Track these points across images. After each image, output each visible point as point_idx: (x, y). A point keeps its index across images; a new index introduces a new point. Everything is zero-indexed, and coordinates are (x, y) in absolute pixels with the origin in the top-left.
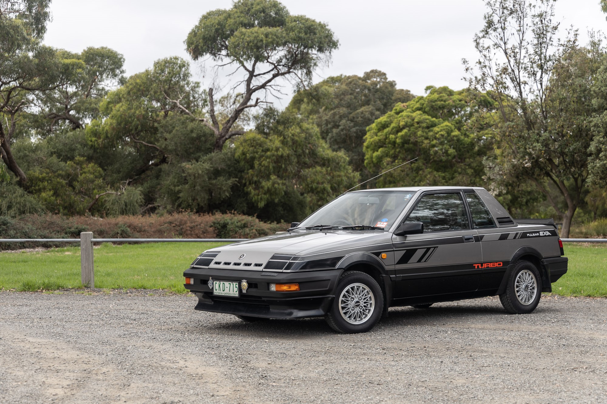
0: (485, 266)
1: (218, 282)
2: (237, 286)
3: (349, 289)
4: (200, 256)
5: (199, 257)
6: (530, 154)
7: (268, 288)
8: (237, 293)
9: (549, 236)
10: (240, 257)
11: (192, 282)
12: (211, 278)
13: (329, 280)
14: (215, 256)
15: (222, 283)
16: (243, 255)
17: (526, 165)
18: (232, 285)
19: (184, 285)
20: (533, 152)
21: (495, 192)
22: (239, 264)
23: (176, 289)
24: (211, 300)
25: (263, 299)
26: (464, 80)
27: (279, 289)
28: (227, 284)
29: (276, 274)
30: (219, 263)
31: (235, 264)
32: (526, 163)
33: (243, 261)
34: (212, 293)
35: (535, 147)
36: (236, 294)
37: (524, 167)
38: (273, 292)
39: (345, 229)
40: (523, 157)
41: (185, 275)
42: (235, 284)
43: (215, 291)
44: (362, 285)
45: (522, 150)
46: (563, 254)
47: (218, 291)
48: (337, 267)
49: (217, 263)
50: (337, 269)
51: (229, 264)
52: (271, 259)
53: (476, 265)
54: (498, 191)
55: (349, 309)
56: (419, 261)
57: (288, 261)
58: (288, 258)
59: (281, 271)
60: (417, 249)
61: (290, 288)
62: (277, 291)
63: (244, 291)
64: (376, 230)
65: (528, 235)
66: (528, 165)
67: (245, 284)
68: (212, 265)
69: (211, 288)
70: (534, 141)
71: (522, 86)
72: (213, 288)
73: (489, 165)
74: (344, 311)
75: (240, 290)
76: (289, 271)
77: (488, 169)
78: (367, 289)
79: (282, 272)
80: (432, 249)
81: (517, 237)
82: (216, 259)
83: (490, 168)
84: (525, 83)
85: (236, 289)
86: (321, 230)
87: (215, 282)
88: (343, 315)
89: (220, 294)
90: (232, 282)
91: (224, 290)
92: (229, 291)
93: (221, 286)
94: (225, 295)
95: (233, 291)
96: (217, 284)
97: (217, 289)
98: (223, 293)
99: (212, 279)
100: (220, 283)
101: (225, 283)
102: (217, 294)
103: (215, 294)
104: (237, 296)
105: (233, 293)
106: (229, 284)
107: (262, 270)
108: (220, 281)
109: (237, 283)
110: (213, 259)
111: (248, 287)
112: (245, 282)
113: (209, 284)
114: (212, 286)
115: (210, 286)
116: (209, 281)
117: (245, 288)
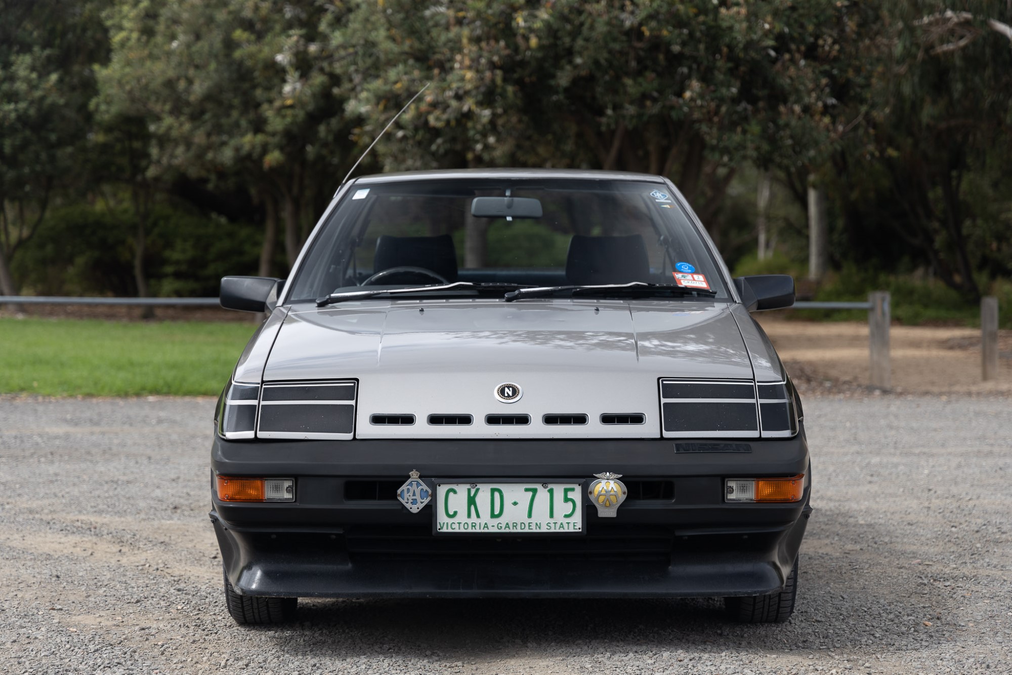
1: (462, 491)
2: (576, 495)
5: (254, 403)
7: (723, 495)
8: (577, 519)
11: (278, 491)
15: (484, 489)
16: (514, 388)
18: (542, 491)
28: (515, 491)
30: (402, 419)
31: (493, 420)
33: (531, 409)
36: (575, 524)
38: (742, 507)
42: (559, 490)
43: (442, 519)
47: (461, 518)
49: (386, 419)
51: (461, 419)
52: (664, 394)
57: (753, 401)
58: (744, 392)
59: (755, 434)
62: (759, 502)
63: (607, 513)
67: (609, 487)
68: (365, 429)
69: (415, 508)
75: (589, 509)
79: (761, 439)
85: (566, 508)
87: (442, 490)
89: (477, 527)
90: (544, 485)
91: (497, 512)
92: (530, 516)
93: (478, 500)
94: (503, 530)
95: (552, 516)
96: (455, 492)
97: (455, 513)
98: (493, 527)
99: (420, 477)
100: (478, 490)
101: (503, 487)
102: (457, 530)
103: (444, 530)
104: (571, 530)
105: (552, 521)
106: (527, 490)
107: (659, 436)
108: (474, 484)
109: (575, 486)
110: (349, 406)
111: (625, 496)
112: (612, 479)
113: (406, 495)
114: (421, 506)
115: (408, 506)
116: (404, 487)
117: (614, 501)
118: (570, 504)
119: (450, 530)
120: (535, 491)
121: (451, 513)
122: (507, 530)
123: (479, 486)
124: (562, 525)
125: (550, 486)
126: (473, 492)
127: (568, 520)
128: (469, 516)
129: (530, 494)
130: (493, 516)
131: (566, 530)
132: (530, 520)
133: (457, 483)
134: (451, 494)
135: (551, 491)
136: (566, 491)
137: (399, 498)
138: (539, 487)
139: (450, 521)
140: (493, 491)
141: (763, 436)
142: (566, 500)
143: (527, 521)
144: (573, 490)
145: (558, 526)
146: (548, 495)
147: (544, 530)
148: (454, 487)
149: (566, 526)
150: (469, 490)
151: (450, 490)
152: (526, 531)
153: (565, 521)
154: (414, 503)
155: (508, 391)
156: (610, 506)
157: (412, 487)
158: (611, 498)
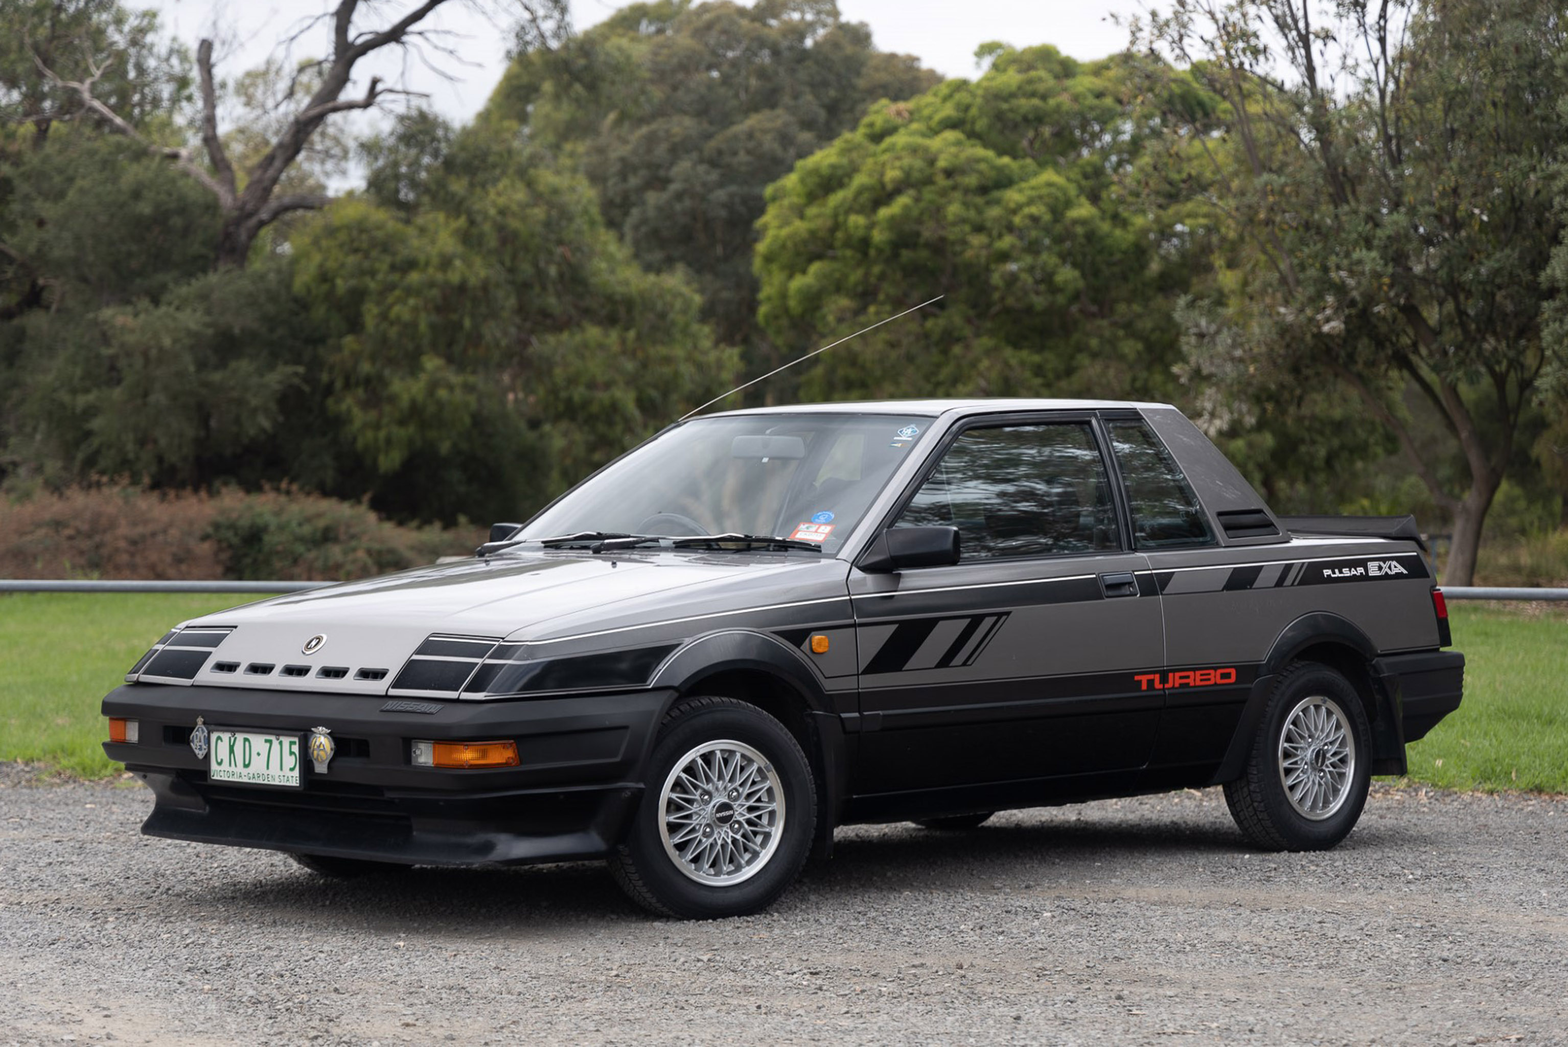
0: (1175, 680)
1: (226, 736)
2: (296, 749)
3: (694, 761)
4: (163, 641)
5: (160, 647)
6: (1340, 289)
7: (407, 756)
8: (296, 773)
9: (1399, 576)
10: (308, 646)
11: (132, 733)
12: (200, 720)
13: (625, 728)
14: (216, 641)
15: (240, 737)
16: (319, 639)
17: (1326, 328)
18: (276, 743)
19: (105, 745)
20: (1351, 282)
21: (1217, 423)
22: (302, 671)
23: (74, 760)
24: (200, 800)
25: (389, 795)
26: (1111, 20)
27: (445, 760)
28: (258, 741)
29: (433, 708)
30: (230, 667)
31: (290, 671)
32: (1328, 320)
33: (317, 662)
34: (205, 773)
35: (1360, 262)
37: (1319, 336)
38: (424, 771)
39: (682, 546)
40: (1316, 300)
41: (109, 708)
42: (286, 741)
43: (214, 766)
44: (740, 749)
45: (1312, 272)
46: (1447, 641)
47: (225, 767)
48: (652, 683)
49: (222, 667)
50: (654, 689)
51: (266, 669)
52: (419, 651)
53: (1144, 679)
54: (1227, 417)
55: (693, 830)
56: (945, 662)
57: (479, 661)
58: (479, 650)
59: (452, 696)
60: (935, 621)
61: (484, 754)
62: (437, 767)
63: (321, 768)
64: (791, 552)
65: (1327, 572)
66: (1333, 326)
67: (322, 742)
68: (206, 675)
69: (200, 754)
70: (1356, 244)
71: (1316, 46)
72: (207, 756)
73: (1197, 325)
74: (677, 840)
75: (306, 762)
76: (480, 696)
77: (1193, 340)
78: (760, 760)
79: (458, 701)
80: (988, 622)
81: (1288, 581)
82: (219, 654)
83: (1201, 336)
84: (1327, 36)
85: (291, 761)
86: (597, 551)
87: (214, 736)
88: (673, 854)
89: (235, 776)
90: (278, 735)
91: (247, 763)
92: (268, 768)
93: (235, 748)
94: (251, 782)
95: (281, 769)
96: (222, 742)
97: (222, 761)
98: (244, 777)
99: (204, 723)
100: (235, 740)
101: (252, 738)
102: (223, 779)
103: (215, 779)
104: (294, 785)
105: (281, 774)
106: (266, 741)
107: (384, 694)
108: (234, 733)
109: (296, 740)
110: (210, 653)
111: (333, 753)
112: (323, 736)
113: (195, 742)
114: (205, 752)
115: (197, 751)
116: (194, 734)
117: (324, 757)
118: (293, 759)
119: (219, 779)
120: (270, 742)
121: (219, 761)
122: (254, 782)
123: (237, 736)
124: (288, 781)
125: (282, 738)
126: (232, 740)
127: (292, 774)
128: (230, 765)
129: (268, 745)
130: (246, 766)
131: (291, 785)
132: (268, 773)
133: (224, 731)
134: (219, 742)
135: (281, 743)
136: (292, 743)
137: (192, 745)
138: (273, 738)
139: (219, 769)
140: (246, 740)
141: (462, 698)
142: (292, 753)
143: (266, 772)
144: (294, 743)
145: (286, 779)
146: (279, 747)
147: (277, 783)
148: (221, 735)
149: (290, 779)
150: (230, 739)
151: (219, 738)
152: (266, 782)
153: (290, 774)
154: (200, 749)
155: (314, 643)
156: (323, 761)
157: (199, 734)
158: (322, 753)
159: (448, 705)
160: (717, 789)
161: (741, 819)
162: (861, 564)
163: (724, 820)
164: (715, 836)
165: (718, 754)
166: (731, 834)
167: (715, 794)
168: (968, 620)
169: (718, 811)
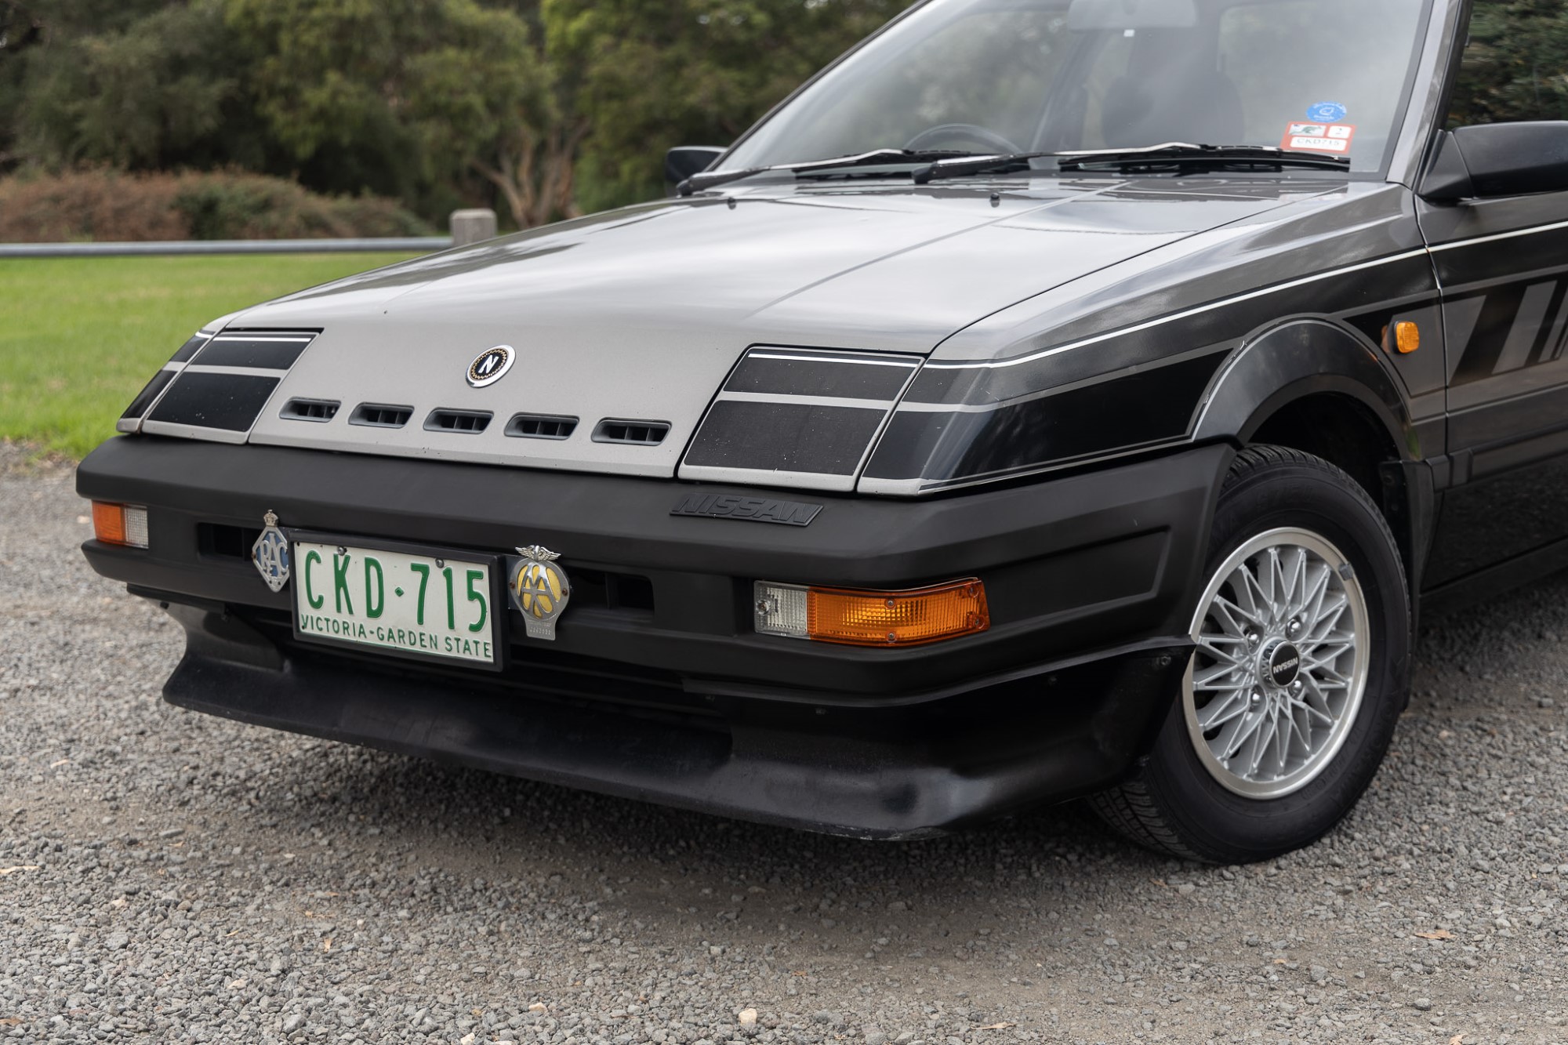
1: (327, 553)
2: (482, 587)
3: (1237, 573)
4: (182, 356)
5: (178, 367)
7: (745, 617)
8: (486, 635)
10: (478, 370)
11: (137, 530)
12: (270, 518)
13: (1165, 529)
14: (285, 356)
15: (357, 557)
16: (500, 357)
18: (436, 575)
19: (86, 548)
22: (475, 421)
24: (273, 653)
25: (690, 687)
27: (826, 628)
28: (398, 568)
30: (322, 410)
31: (445, 419)
33: (502, 402)
34: (289, 615)
36: (475, 644)
38: (785, 650)
41: (89, 484)
42: (460, 571)
43: (305, 609)
44: (1305, 539)
47: (328, 610)
48: (1198, 429)
49: (300, 408)
50: (1200, 444)
51: (397, 416)
52: (731, 382)
55: (1234, 700)
56: (1534, 358)
57: (886, 405)
58: (883, 383)
59: (841, 482)
60: (1523, 286)
62: (819, 641)
63: (540, 629)
64: (1289, 174)
67: (541, 574)
68: (273, 424)
69: (275, 583)
72: (290, 586)
74: (1210, 723)
75: (507, 615)
76: (910, 486)
78: (1333, 558)
79: (853, 495)
82: (294, 384)
85: (469, 612)
86: (922, 179)
87: (302, 551)
88: (1201, 746)
89: (351, 631)
90: (440, 558)
91: (374, 607)
92: (420, 621)
93: (349, 577)
94: (385, 643)
95: (451, 626)
96: (319, 561)
97: (321, 598)
98: (369, 633)
99: (279, 524)
100: (347, 559)
101: (383, 559)
102: (324, 633)
103: (308, 630)
104: (482, 658)
105: (452, 635)
106: (415, 568)
107: (670, 474)
108: (343, 547)
109: (484, 570)
110: (275, 381)
111: (567, 598)
112: (543, 562)
113: (263, 557)
114: (283, 579)
115: (267, 577)
116: (260, 542)
117: (548, 608)
118: (477, 603)
119: (316, 632)
120: (425, 570)
121: (316, 599)
122: (391, 644)
123: (350, 552)
124: (467, 649)
125: (448, 564)
126: (341, 560)
127: (475, 636)
128: (339, 609)
129: (419, 575)
130: (372, 612)
131: (474, 657)
132: (421, 629)
133: (322, 543)
134: (313, 562)
135: (448, 574)
136: (471, 576)
137: (256, 562)
138: (430, 563)
139: (315, 613)
140: (369, 562)
141: (860, 489)
142: (473, 595)
143: (417, 629)
144: (479, 576)
145: (462, 644)
146: (444, 580)
147: (441, 651)
148: (316, 549)
149: (472, 646)
150: (336, 557)
151: (312, 556)
152: (417, 648)
153: (472, 637)
154: (274, 572)
155: (489, 364)
156: (544, 616)
157: (270, 544)
158: (543, 600)
159: (830, 504)
160: (1272, 621)
161: (1305, 670)
162: (1424, 191)
163: (1284, 678)
164: (1268, 706)
165: (1273, 552)
166: (1290, 700)
167: (1268, 630)
168: (1553, 284)
169: (1277, 662)
